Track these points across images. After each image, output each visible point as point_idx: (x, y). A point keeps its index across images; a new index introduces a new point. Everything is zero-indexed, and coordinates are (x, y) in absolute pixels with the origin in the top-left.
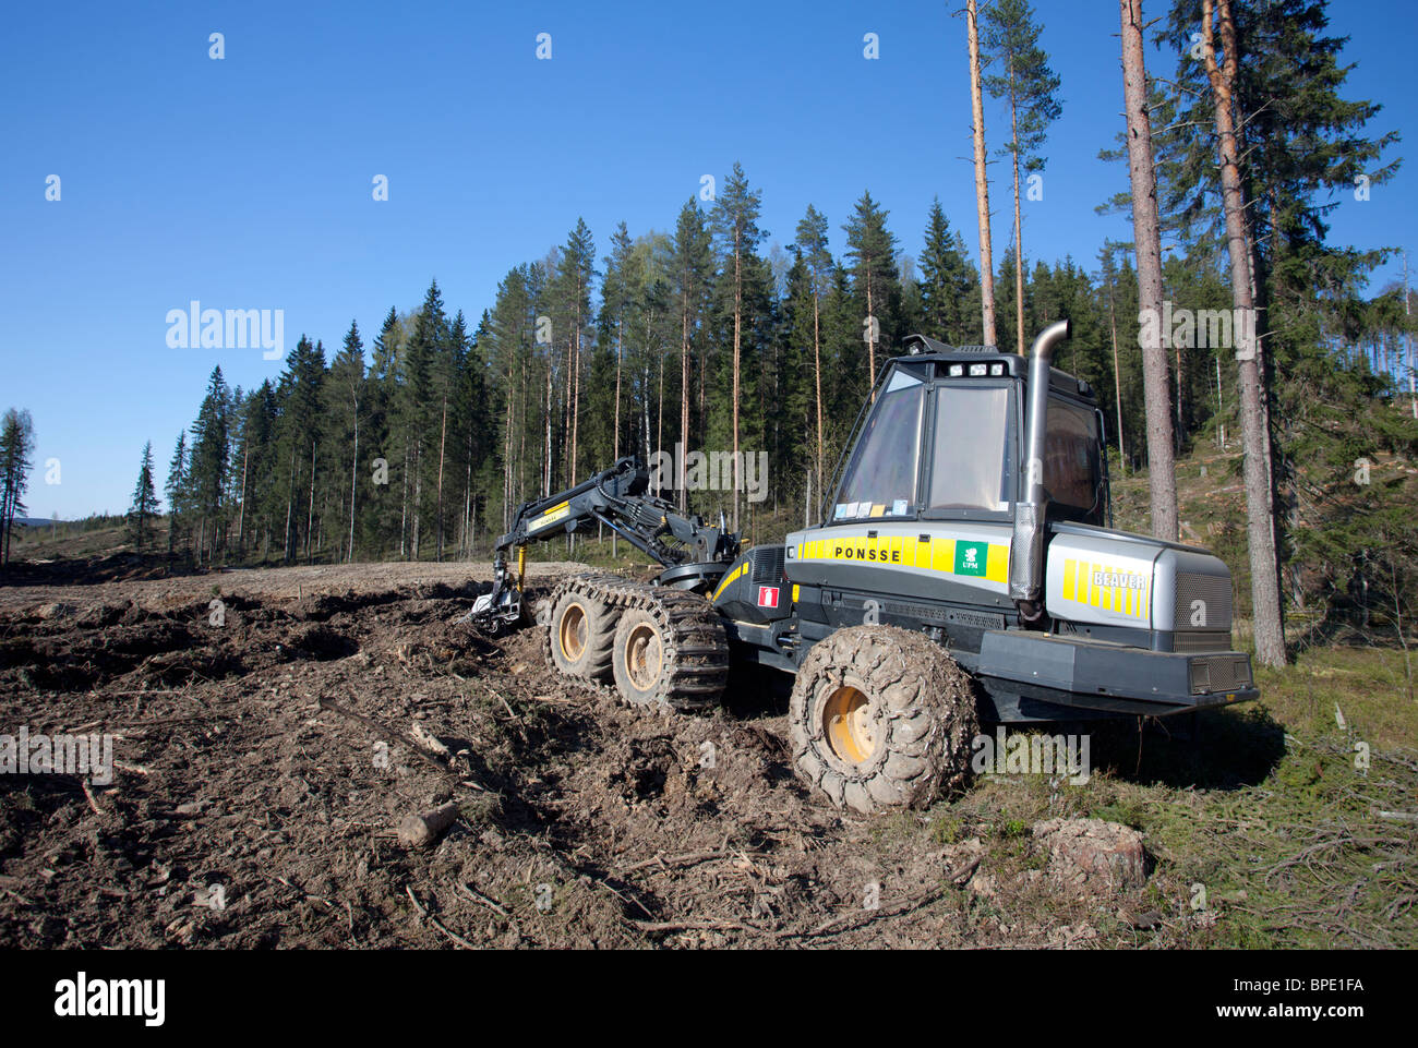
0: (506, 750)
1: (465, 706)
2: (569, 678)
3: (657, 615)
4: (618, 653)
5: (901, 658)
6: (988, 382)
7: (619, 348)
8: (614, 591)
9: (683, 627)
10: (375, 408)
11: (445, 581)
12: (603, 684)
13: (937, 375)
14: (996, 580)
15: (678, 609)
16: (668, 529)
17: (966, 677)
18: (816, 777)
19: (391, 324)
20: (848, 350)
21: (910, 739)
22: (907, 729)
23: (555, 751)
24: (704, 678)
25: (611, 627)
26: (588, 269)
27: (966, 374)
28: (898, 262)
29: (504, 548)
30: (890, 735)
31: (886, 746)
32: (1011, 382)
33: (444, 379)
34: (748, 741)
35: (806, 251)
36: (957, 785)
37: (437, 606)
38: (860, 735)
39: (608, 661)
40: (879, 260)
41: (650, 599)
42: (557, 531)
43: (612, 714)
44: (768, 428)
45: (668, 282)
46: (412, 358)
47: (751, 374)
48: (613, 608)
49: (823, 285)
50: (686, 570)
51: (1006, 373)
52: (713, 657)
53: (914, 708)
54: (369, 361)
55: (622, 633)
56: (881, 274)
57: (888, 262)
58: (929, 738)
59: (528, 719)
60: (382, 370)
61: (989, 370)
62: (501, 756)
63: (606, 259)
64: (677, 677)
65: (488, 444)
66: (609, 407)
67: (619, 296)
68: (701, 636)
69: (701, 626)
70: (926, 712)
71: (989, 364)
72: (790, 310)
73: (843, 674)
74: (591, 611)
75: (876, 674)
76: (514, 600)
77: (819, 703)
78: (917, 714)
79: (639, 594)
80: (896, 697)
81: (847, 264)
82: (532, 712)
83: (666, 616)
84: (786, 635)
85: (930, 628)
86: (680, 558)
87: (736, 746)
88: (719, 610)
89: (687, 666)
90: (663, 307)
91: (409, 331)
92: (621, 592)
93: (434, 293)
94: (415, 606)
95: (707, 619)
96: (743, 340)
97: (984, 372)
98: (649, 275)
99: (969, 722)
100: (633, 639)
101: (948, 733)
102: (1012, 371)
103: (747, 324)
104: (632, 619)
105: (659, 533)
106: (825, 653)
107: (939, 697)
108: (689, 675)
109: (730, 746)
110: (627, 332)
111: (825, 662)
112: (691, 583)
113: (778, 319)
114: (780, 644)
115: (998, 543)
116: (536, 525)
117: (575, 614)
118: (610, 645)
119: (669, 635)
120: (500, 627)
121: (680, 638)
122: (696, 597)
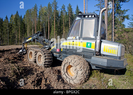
0: (15, 78)
1: (9, 70)
2: (30, 62)
3: (42, 53)
4: (37, 58)
5: (79, 61)
6: (92, 18)
7: (41, 20)
8: (36, 50)
9: (46, 55)
10: (11, 26)
11: (18, 48)
12: (35, 63)
13: (83, 17)
14: (93, 48)
15: (45, 52)
16: (44, 41)
17: (88, 63)
18: (65, 79)
19: (12, 16)
20: (67, 21)
21: (81, 74)
22: (80, 72)
23: (25, 76)
24: (49, 62)
25: (36, 55)
26: (37, 10)
27: (88, 17)
28: (73, 11)
29: (24, 44)
30: (77, 73)
31: (76, 75)
32: (95, 18)
33: (19, 23)
34: (55, 72)
35: (63, 10)
36: (87, 80)
37: (16, 51)
38: (72, 71)
39: (36, 59)
40: (71, 11)
41: (41, 51)
42: (30, 41)
43: (36, 67)
44: (58, 30)
45: (47, 12)
46: (15, 20)
47: (56, 24)
48: (36, 52)
49: (64, 14)
50: (47, 46)
51: (95, 17)
52: (50, 59)
53: (81, 69)
54: (9, 21)
55: (37, 56)
56: (71, 13)
57: (72, 11)
58: (83, 74)
59: (20, 71)
60: (11, 22)
61: (92, 16)
62: (14, 79)
63: (39, 9)
64: (45, 62)
65: (25, 31)
66: (40, 27)
67: (41, 14)
68: (48, 56)
69: (48, 55)
70: (83, 70)
71: (92, 15)
72: (61, 17)
73: (69, 63)
74: (33, 52)
75: (75, 64)
76: (25, 50)
77: (66, 67)
78: (81, 70)
79: (39, 50)
80: (78, 67)
81: (67, 11)
82: (21, 69)
83: (43, 53)
84: (60, 55)
85: (81, 55)
86: (46, 45)
87: (53, 73)
88: (51, 52)
89: (46, 61)
90: (46, 15)
91: (14, 17)
92: (37, 50)
93: (17, 12)
94: (13, 51)
95: (49, 53)
96: (55, 20)
97: (91, 17)
98: (44, 11)
99: (88, 70)
100: (39, 56)
101: (86, 72)
102: (96, 16)
103: (56, 18)
104: (39, 54)
105: (43, 41)
106: (67, 60)
107: (85, 67)
108: (47, 62)
109: (52, 73)
110: (42, 18)
111: (67, 61)
112: (47, 48)
113: (59, 17)
114: (60, 57)
115: (93, 43)
116: (27, 40)
117: (31, 53)
118: (36, 57)
119: (44, 56)
120: (23, 54)
121: (45, 56)
122: (48, 50)
